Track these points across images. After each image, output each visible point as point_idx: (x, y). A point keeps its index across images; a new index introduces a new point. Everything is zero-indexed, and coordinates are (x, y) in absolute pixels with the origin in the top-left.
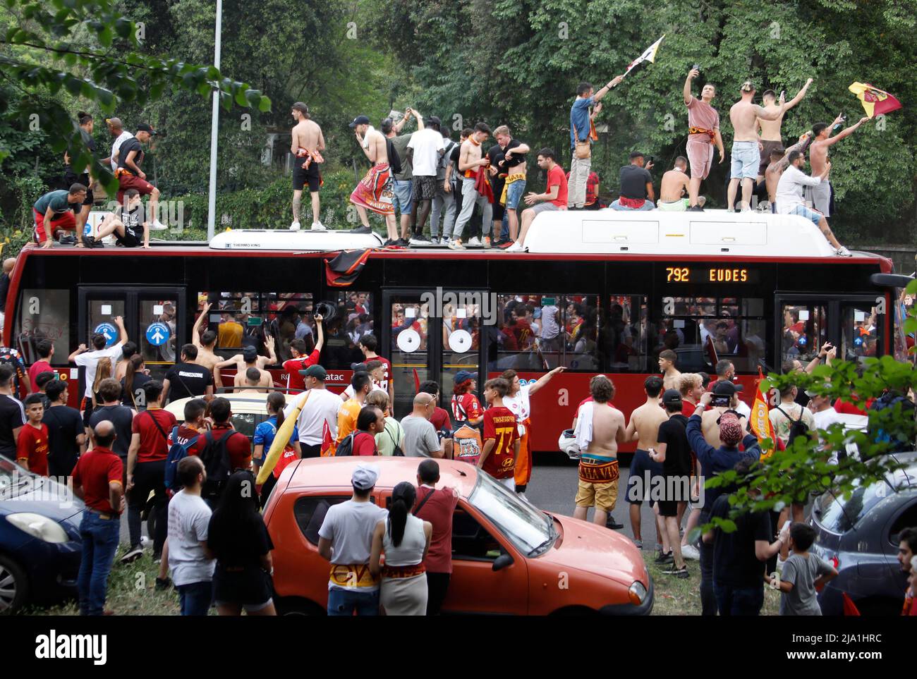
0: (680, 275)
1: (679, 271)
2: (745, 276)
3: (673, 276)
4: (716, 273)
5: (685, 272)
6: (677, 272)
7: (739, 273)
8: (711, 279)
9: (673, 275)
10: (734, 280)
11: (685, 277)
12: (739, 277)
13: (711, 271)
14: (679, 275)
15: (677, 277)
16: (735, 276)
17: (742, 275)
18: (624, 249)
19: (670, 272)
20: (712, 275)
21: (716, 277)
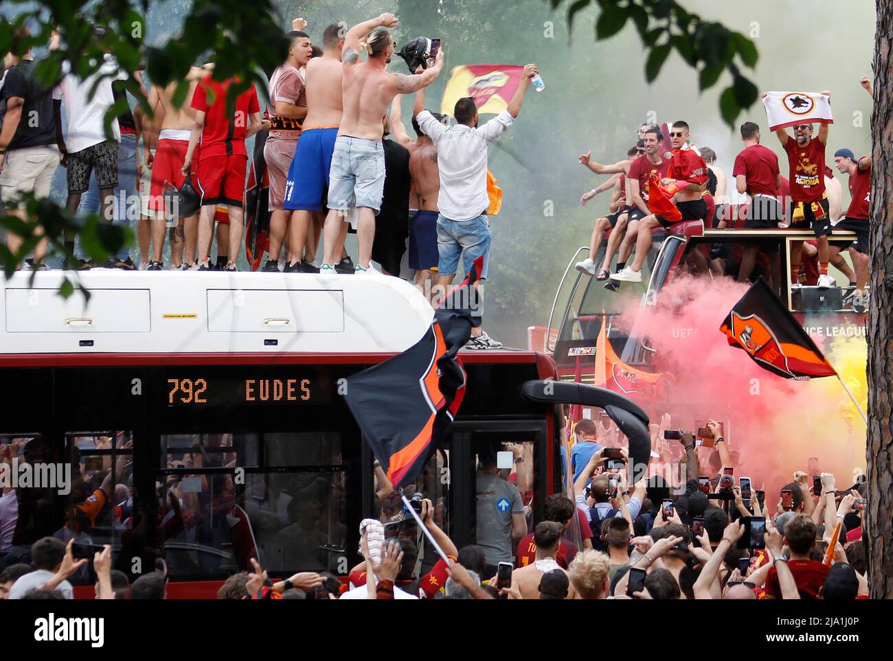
0: (192, 392)
1: (191, 384)
2: (307, 390)
3: (180, 394)
4: (256, 387)
5: (201, 386)
6: (187, 386)
7: (297, 386)
8: (248, 398)
9: (180, 390)
10: (290, 398)
11: (200, 396)
12: (298, 393)
13: (248, 382)
14: (190, 391)
15: (187, 396)
16: (290, 390)
17: (303, 388)
18: (84, 343)
19: (173, 384)
20: (249, 390)
21: (256, 394)
